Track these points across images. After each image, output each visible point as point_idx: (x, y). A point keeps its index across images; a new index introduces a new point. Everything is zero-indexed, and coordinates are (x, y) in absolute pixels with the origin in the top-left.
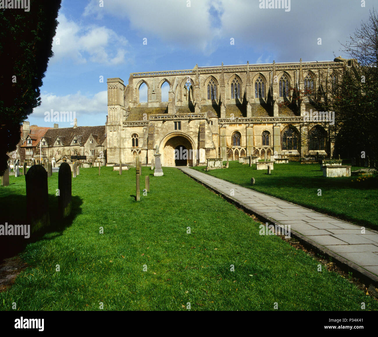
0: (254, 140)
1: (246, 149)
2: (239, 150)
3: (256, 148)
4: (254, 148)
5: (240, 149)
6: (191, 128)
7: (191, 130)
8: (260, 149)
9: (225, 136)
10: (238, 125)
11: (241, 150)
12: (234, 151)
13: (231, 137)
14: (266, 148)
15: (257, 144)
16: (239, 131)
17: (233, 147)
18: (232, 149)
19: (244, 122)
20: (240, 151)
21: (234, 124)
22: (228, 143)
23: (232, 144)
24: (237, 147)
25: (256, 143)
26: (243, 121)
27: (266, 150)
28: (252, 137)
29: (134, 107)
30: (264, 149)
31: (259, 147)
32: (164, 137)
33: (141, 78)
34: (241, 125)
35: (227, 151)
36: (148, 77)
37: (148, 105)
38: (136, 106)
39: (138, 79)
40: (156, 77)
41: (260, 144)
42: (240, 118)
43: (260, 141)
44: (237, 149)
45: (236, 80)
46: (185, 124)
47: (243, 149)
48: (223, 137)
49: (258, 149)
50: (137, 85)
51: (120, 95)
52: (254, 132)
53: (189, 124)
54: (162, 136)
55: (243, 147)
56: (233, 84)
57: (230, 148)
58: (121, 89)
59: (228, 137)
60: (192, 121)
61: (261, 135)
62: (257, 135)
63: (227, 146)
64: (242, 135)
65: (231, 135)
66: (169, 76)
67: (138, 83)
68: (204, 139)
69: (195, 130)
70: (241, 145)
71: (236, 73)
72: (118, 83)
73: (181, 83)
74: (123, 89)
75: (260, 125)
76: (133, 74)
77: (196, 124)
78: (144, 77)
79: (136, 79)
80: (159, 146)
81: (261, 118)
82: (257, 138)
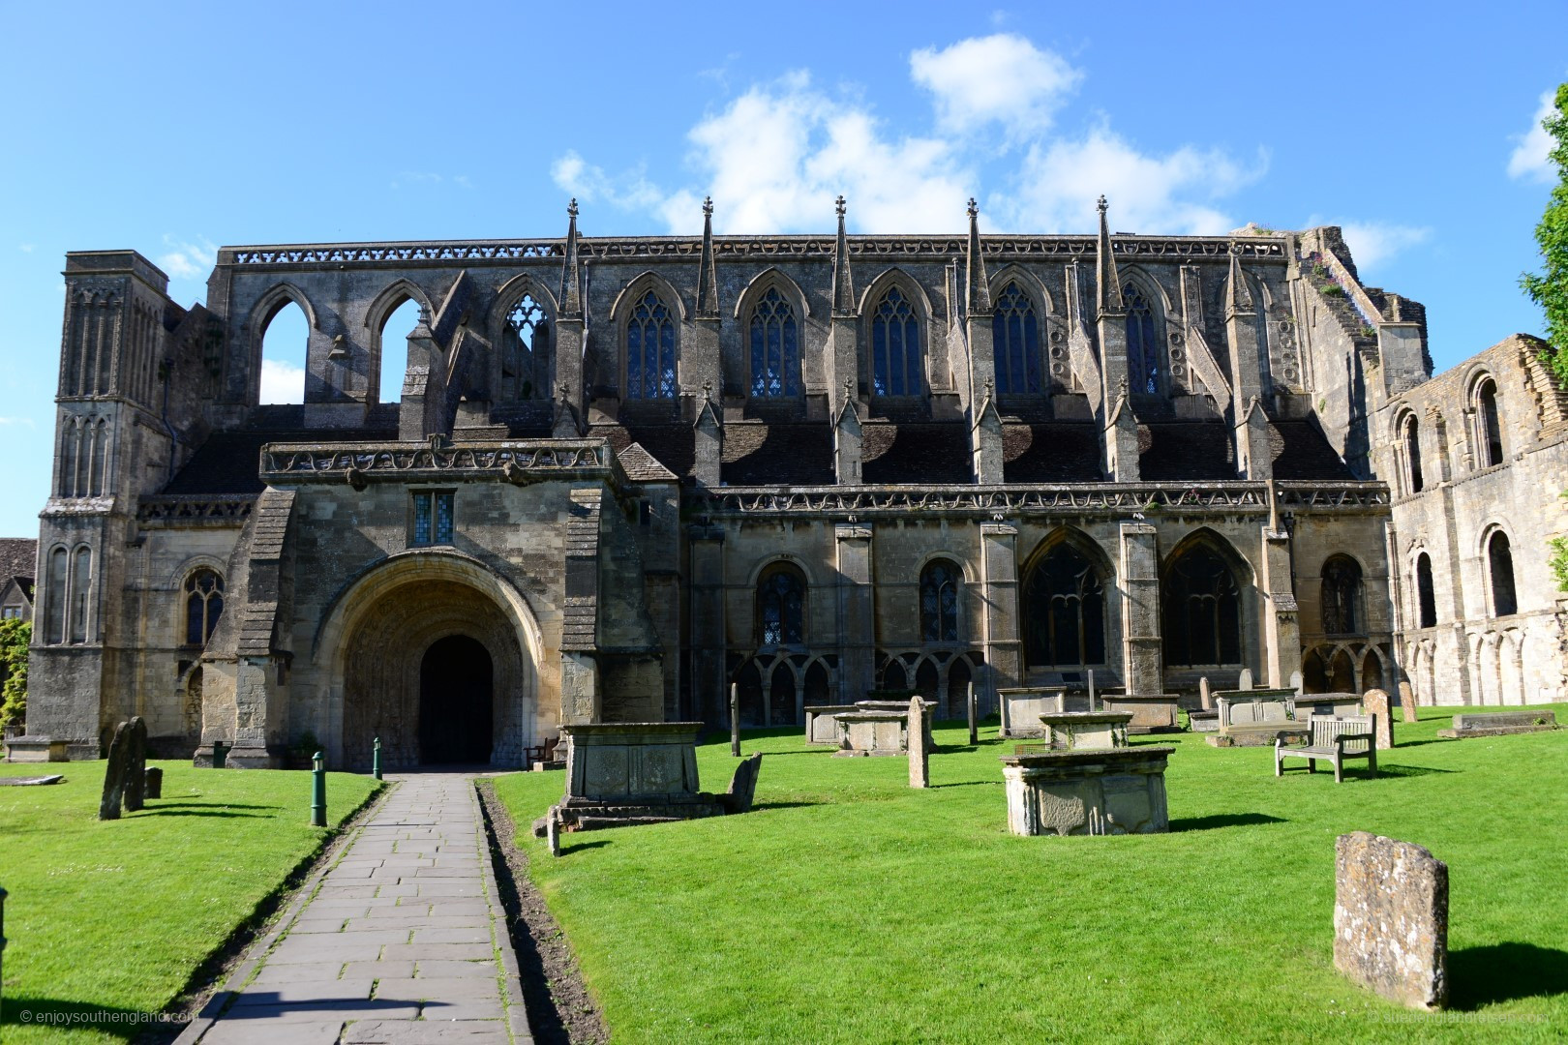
0: (876, 614)
1: (833, 661)
2: (766, 666)
3: (892, 655)
4: (880, 656)
5: (799, 659)
9: (721, 586)
11: (807, 665)
12: (767, 673)
13: (750, 593)
14: (943, 656)
15: (894, 629)
16: (796, 560)
18: (757, 663)
19: (822, 512)
20: (799, 674)
21: (768, 520)
22: (735, 626)
23: (756, 632)
25: (886, 627)
26: (816, 505)
27: (943, 668)
28: (863, 593)
29: (224, 427)
30: (934, 659)
31: (904, 651)
32: (351, 585)
33: (273, 275)
34: (808, 524)
35: (731, 674)
36: (315, 269)
37: (306, 416)
38: (236, 421)
39: (263, 276)
40: (357, 272)
41: (913, 630)
42: (801, 490)
43: (913, 613)
44: (783, 663)
45: (777, 304)
46: (480, 503)
47: (815, 661)
48: (707, 592)
49: (901, 660)
50: (252, 310)
51: (134, 344)
52: (878, 564)
53: (504, 507)
54: (339, 576)
55: (815, 648)
56: (761, 323)
57: (747, 654)
58: (144, 315)
59: (732, 595)
60: (524, 489)
61: (916, 585)
62: (892, 585)
63: (729, 641)
64: (811, 580)
65: (753, 581)
66: (429, 271)
67: (259, 301)
68: (589, 596)
69: (534, 541)
70: (806, 636)
71: (778, 266)
72: (128, 281)
73: (490, 308)
74: (161, 318)
75: (911, 533)
76: (236, 253)
77: (546, 505)
78: (291, 268)
79: (247, 277)
80: (312, 633)
81: (911, 487)
82: (893, 600)
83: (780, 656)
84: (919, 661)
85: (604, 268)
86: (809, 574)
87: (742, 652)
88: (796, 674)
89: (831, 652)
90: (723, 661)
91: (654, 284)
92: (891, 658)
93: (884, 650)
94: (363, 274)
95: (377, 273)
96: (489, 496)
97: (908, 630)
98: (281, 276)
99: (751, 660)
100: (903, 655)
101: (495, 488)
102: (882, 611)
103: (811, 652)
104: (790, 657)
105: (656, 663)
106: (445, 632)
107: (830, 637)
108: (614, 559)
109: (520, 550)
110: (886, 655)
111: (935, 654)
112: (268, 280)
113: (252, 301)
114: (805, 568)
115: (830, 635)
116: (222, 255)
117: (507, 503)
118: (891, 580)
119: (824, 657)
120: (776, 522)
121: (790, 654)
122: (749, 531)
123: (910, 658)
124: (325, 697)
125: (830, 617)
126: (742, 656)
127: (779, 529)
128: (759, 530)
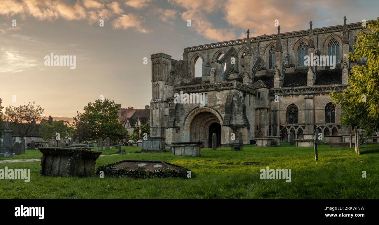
0: (314, 116)
1: (304, 127)
2: (296, 129)
3: (318, 126)
5: (296, 127)
6: (218, 100)
7: (218, 103)
8: (323, 128)
9: (278, 111)
10: (294, 96)
11: (298, 128)
12: (289, 131)
13: (285, 112)
14: (330, 126)
15: (319, 120)
16: (296, 104)
17: (289, 125)
18: (287, 128)
19: (302, 92)
20: (296, 131)
21: (289, 95)
22: (281, 119)
23: (286, 121)
24: (292, 125)
25: (317, 119)
26: (300, 91)
27: (330, 129)
28: (312, 111)
29: (187, 83)
30: (328, 127)
31: (321, 125)
32: (189, 113)
33: (195, 52)
34: (298, 96)
35: (281, 131)
36: (202, 50)
37: (202, 79)
38: (189, 81)
39: (193, 53)
40: (211, 50)
41: (323, 120)
42: (297, 88)
43: (323, 116)
44: (292, 128)
45: (304, 45)
46: (212, 96)
47: (300, 128)
48: (275, 112)
49: (320, 127)
50: (191, 59)
51: (164, 70)
52: (315, 104)
53: (216, 96)
54: (187, 112)
55: (300, 124)
56: (300, 50)
57: (284, 126)
58: (166, 64)
59: (281, 113)
60: (220, 92)
61: (324, 109)
62: (318, 109)
63: (280, 123)
64: (299, 109)
65: (286, 109)
66: (225, 48)
67: (192, 57)
68: (229, 114)
69: (222, 103)
70: (298, 122)
71: (303, 37)
72: (161, 58)
73: (238, 53)
74: (170, 64)
75: (323, 96)
76: (188, 49)
77: (224, 95)
78: (198, 50)
79: (190, 53)
80: (183, 123)
81: (323, 86)
82: (319, 113)
83: (292, 127)
84: (325, 128)
85: (262, 42)
86: (299, 107)
87: (283, 126)
88: (295, 131)
89: (304, 125)
90: (278, 127)
91: (274, 44)
92: (318, 127)
93: (316, 125)
94: (212, 50)
95: (214, 49)
96: (213, 94)
97: (322, 120)
98: (196, 52)
99: (285, 128)
100: (321, 126)
101: (214, 92)
102: (316, 116)
103: (299, 126)
104: (294, 127)
105: (246, 128)
106: (213, 122)
107: (304, 122)
108: (237, 106)
109: (219, 105)
110: (317, 126)
111: (329, 126)
112: (194, 53)
113: (191, 57)
114: (298, 106)
115: (303, 122)
116: (185, 49)
117: (217, 95)
118: (318, 108)
119: (302, 127)
120: (291, 96)
121: (294, 126)
122: (285, 98)
123: (323, 127)
124: (186, 135)
125: (303, 117)
126: (283, 127)
127: (292, 97)
128: (287, 97)
